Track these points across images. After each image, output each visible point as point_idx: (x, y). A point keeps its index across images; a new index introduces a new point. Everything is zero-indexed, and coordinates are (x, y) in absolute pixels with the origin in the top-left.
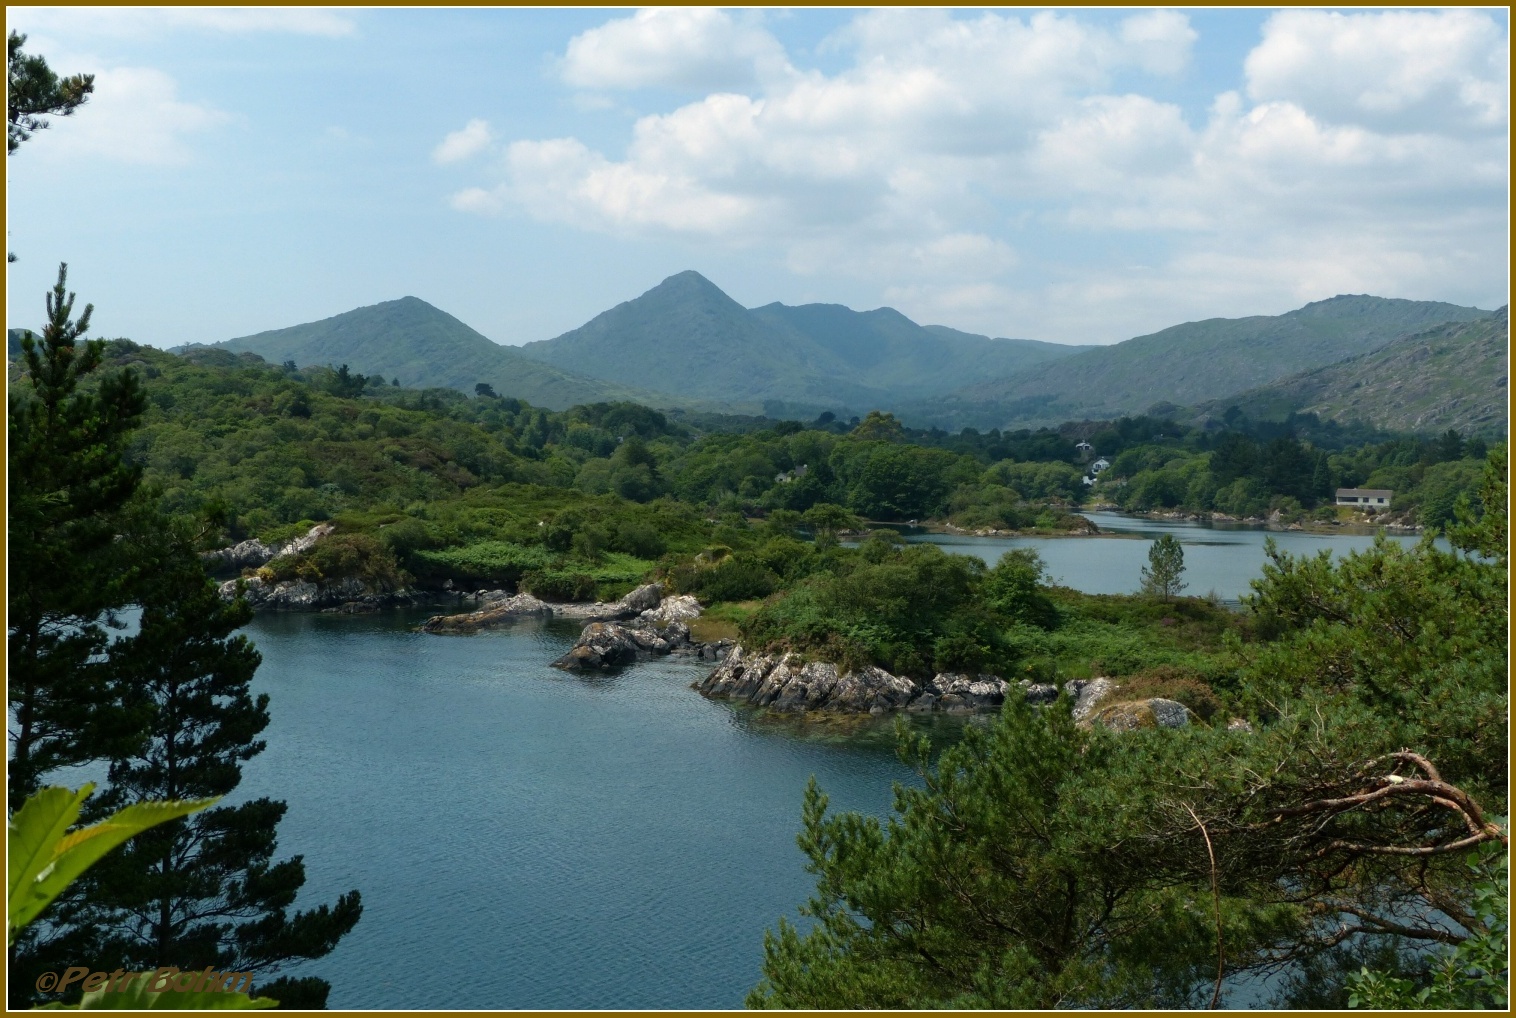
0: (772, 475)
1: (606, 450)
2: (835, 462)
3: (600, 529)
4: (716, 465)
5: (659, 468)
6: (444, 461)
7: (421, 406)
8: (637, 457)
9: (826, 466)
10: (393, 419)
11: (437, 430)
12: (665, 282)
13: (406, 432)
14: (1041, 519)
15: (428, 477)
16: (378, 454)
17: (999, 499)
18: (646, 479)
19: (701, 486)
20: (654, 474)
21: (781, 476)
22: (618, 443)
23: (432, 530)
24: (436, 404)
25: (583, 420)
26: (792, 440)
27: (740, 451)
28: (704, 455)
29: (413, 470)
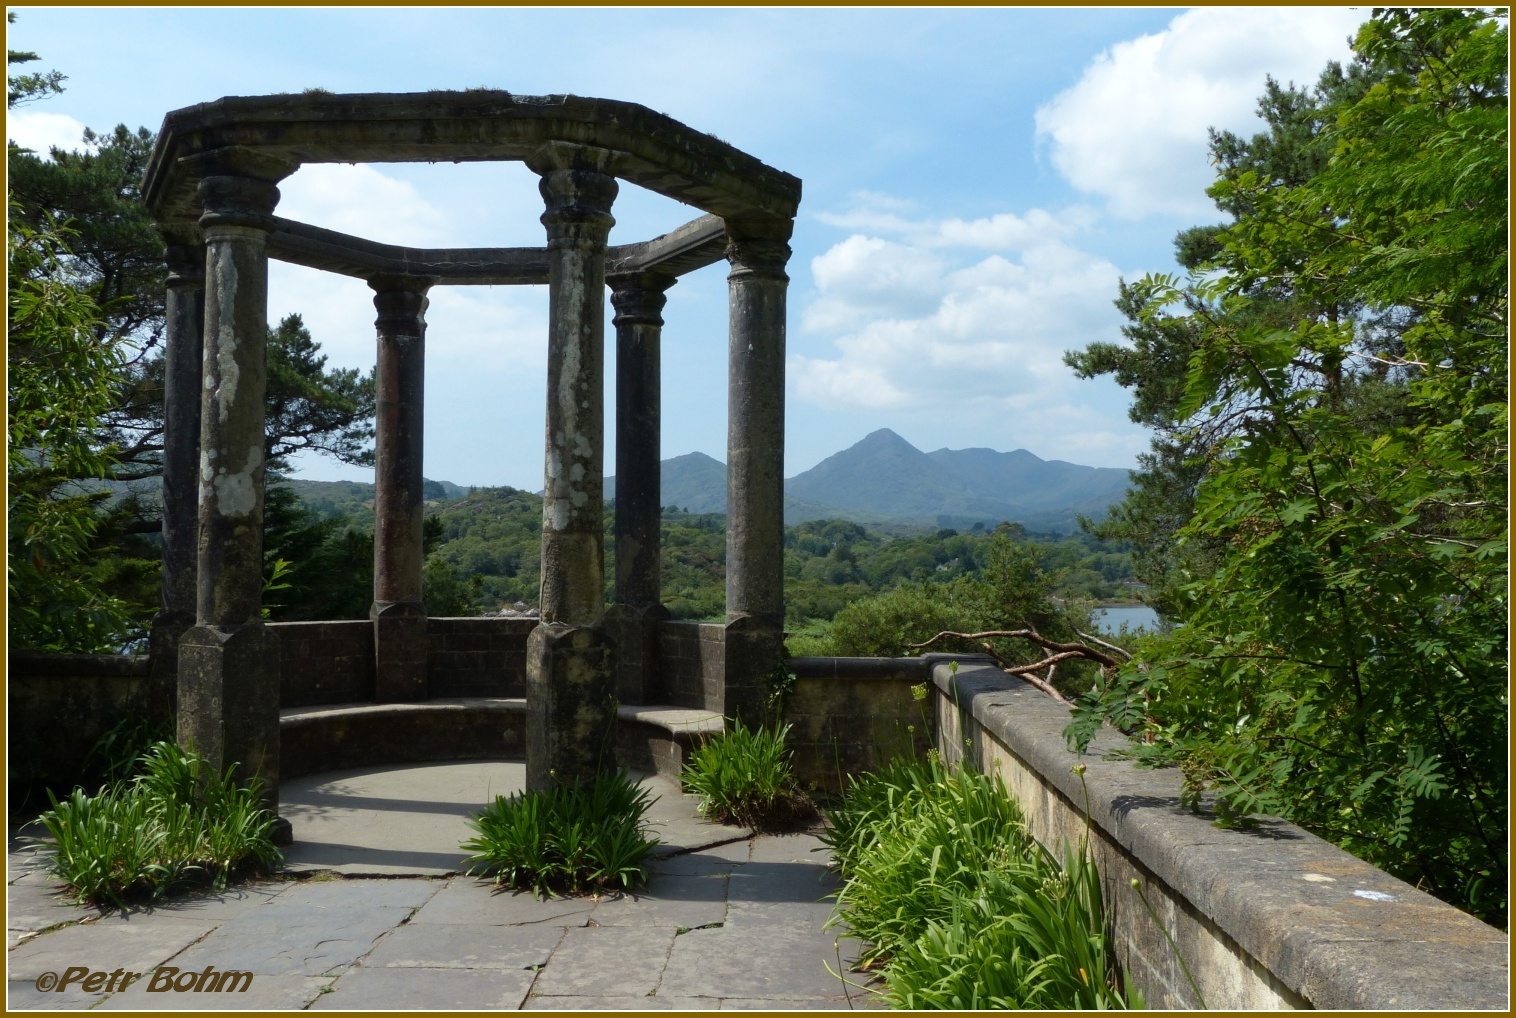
0: (935, 566)
1: (824, 551)
2: (977, 556)
3: (805, 604)
4: (895, 560)
5: (858, 563)
6: (711, 561)
7: (700, 525)
8: (843, 555)
9: (970, 559)
10: (678, 534)
11: (707, 541)
12: (868, 437)
13: (686, 543)
14: (1118, 592)
15: (701, 572)
16: (668, 558)
17: (1089, 579)
18: (848, 570)
19: (887, 574)
20: (855, 568)
21: (940, 567)
22: (832, 546)
23: (696, 605)
24: (709, 524)
25: (809, 532)
26: (947, 541)
27: (911, 550)
28: (889, 553)
29: (691, 568)
